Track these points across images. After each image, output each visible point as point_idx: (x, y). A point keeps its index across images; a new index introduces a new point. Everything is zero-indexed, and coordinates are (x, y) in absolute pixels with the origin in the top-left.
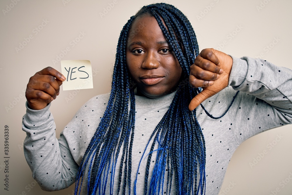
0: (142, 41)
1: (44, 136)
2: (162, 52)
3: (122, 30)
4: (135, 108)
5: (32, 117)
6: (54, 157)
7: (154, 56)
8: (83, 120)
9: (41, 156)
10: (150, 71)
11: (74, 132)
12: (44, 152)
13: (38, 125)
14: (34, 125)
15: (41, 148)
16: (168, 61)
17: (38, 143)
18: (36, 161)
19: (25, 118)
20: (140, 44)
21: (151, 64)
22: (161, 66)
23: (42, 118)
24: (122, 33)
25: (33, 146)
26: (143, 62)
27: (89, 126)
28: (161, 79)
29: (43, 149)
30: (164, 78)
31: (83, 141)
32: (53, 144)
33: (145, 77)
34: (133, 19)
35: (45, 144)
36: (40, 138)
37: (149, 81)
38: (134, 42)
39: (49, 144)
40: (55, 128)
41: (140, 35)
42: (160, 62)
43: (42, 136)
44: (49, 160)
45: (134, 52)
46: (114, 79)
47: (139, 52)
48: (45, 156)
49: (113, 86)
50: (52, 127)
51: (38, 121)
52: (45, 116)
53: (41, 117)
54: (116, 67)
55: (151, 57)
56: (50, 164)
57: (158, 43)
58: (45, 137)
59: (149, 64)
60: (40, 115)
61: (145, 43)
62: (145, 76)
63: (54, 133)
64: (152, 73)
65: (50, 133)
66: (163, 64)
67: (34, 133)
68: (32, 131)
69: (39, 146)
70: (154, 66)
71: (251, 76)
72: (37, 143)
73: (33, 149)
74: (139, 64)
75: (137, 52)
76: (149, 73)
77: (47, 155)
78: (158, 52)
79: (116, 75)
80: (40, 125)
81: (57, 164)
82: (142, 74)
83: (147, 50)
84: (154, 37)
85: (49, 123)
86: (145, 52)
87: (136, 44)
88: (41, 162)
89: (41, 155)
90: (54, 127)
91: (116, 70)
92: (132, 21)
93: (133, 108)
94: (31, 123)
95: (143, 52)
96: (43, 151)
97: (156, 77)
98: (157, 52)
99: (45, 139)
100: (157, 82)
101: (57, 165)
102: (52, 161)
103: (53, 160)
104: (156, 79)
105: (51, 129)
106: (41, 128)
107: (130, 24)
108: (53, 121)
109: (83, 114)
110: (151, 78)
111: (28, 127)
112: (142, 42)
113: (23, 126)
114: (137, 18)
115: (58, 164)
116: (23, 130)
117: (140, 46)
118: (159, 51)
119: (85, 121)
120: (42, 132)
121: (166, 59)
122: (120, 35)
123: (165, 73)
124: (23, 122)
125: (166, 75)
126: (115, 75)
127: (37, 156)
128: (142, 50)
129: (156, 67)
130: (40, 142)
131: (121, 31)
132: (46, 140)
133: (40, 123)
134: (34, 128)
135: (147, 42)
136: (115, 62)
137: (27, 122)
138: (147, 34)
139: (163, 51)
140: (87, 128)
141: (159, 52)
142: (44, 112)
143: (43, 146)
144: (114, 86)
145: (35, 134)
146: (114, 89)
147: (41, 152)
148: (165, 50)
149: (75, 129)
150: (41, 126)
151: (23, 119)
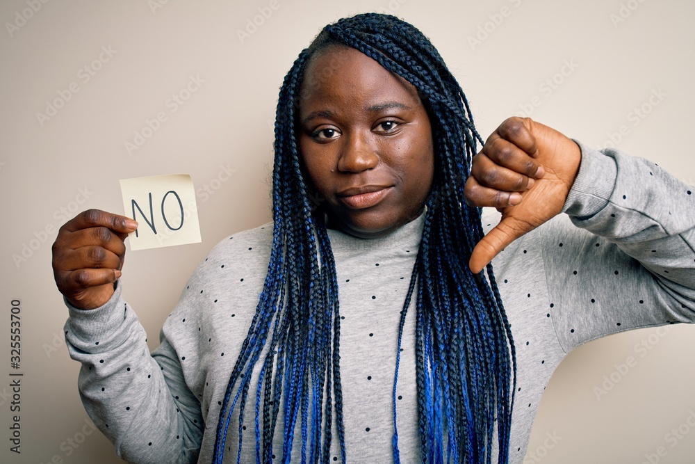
0: (331, 108)
1: (126, 361)
2: (380, 129)
3: (281, 84)
4: (333, 259)
5: (87, 326)
6: (157, 406)
7: (364, 140)
8: (202, 292)
9: (128, 408)
10: (358, 176)
11: (184, 320)
12: (133, 398)
13: (105, 342)
14: (97, 343)
15: (124, 390)
16: (396, 149)
17: (116, 381)
18: (118, 421)
19: (70, 331)
20: (328, 115)
21: (360, 161)
22: (383, 164)
23: (110, 322)
24: (284, 94)
25: (103, 390)
26: (340, 158)
27: (216, 301)
28: (386, 192)
29: (129, 391)
30: (393, 188)
31: (206, 338)
32: (149, 376)
33: (349, 192)
34: (305, 57)
35: (131, 380)
36: (116, 370)
37: (357, 200)
38: (313, 113)
39: (140, 378)
40: (145, 337)
41: (324, 94)
42: (378, 153)
43: (121, 364)
44: (148, 414)
45: (317, 135)
46: (278, 202)
47: (328, 134)
48: (135, 406)
49: (277, 218)
50: (137, 336)
51: (104, 331)
52: (117, 314)
53: (108, 319)
54: (278, 173)
55: (358, 144)
56: (153, 422)
57: (370, 109)
58: (128, 365)
59: (354, 161)
60: (105, 317)
61: (340, 113)
62: (348, 190)
63: (146, 351)
64: (363, 182)
65: (138, 352)
66: (386, 158)
67: (102, 361)
68: (94, 359)
69: (119, 387)
70: (365, 165)
71: (624, 197)
72: (113, 381)
73: (105, 398)
74: (330, 164)
75: (322, 136)
76: (356, 183)
77: (140, 404)
78: (371, 130)
79: (280, 191)
80: (111, 339)
81: (168, 418)
82: (342, 185)
83: (346, 128)
84: (360, 96)
85: (130, 329)
86: (341, 133)
87: (320, 115)
88: (129, 421)
89: (127, 406)
90: (143, 336)
91: (280, 180)
92: (302, 64)
93: (330, 260)
94: (89, 340)
95: (336, 134)
96: (129, 395)
97: (375, 189)
98: (369, 130)
99: (129, 369)
100: (378, 201)
101: (169, 421)
102: (156, 414)
103: (157, 412)
104: (375, 195)
105: (137, 341)
106: (114, 344)
107: (298, 70)
108: (137, 322)
109: (200, 277)
110: (364, 193)
111: (84, 350)
112: (333, 111)
113: (71, 348)
114: (315, 55)
115: (171, 417)
116: (73, 357)
117: (328, 121)
118: (373, 128)
119: (207, 292)
120: (119, 353)
121: (391, 144)
122: (278, 97)
123: (395, 178)
124: (68, 340)
125: (398, 182)
126: (278, 191)
127: (116, 409)
128: (333, 130)
129: (371, 166)
130: (118, 377)
131: (281, 88)
132: (131, 371)
133: (108, 334)
134: (98, 348)
135: (343, 109)
136: (275, 160)
137: (77, 340)
138: (342, 91)
139: (383, 126)
140: (213, 307)
141: (375, 130)
142: (111, 308)
143: (128, 384)
144: (280, 217)
145: (105, 362)
146: (280, 222)
147: (126, 399)
148: (389, 123)
149: (185, 315)
150: (113, 341)
151: (66, 333)
